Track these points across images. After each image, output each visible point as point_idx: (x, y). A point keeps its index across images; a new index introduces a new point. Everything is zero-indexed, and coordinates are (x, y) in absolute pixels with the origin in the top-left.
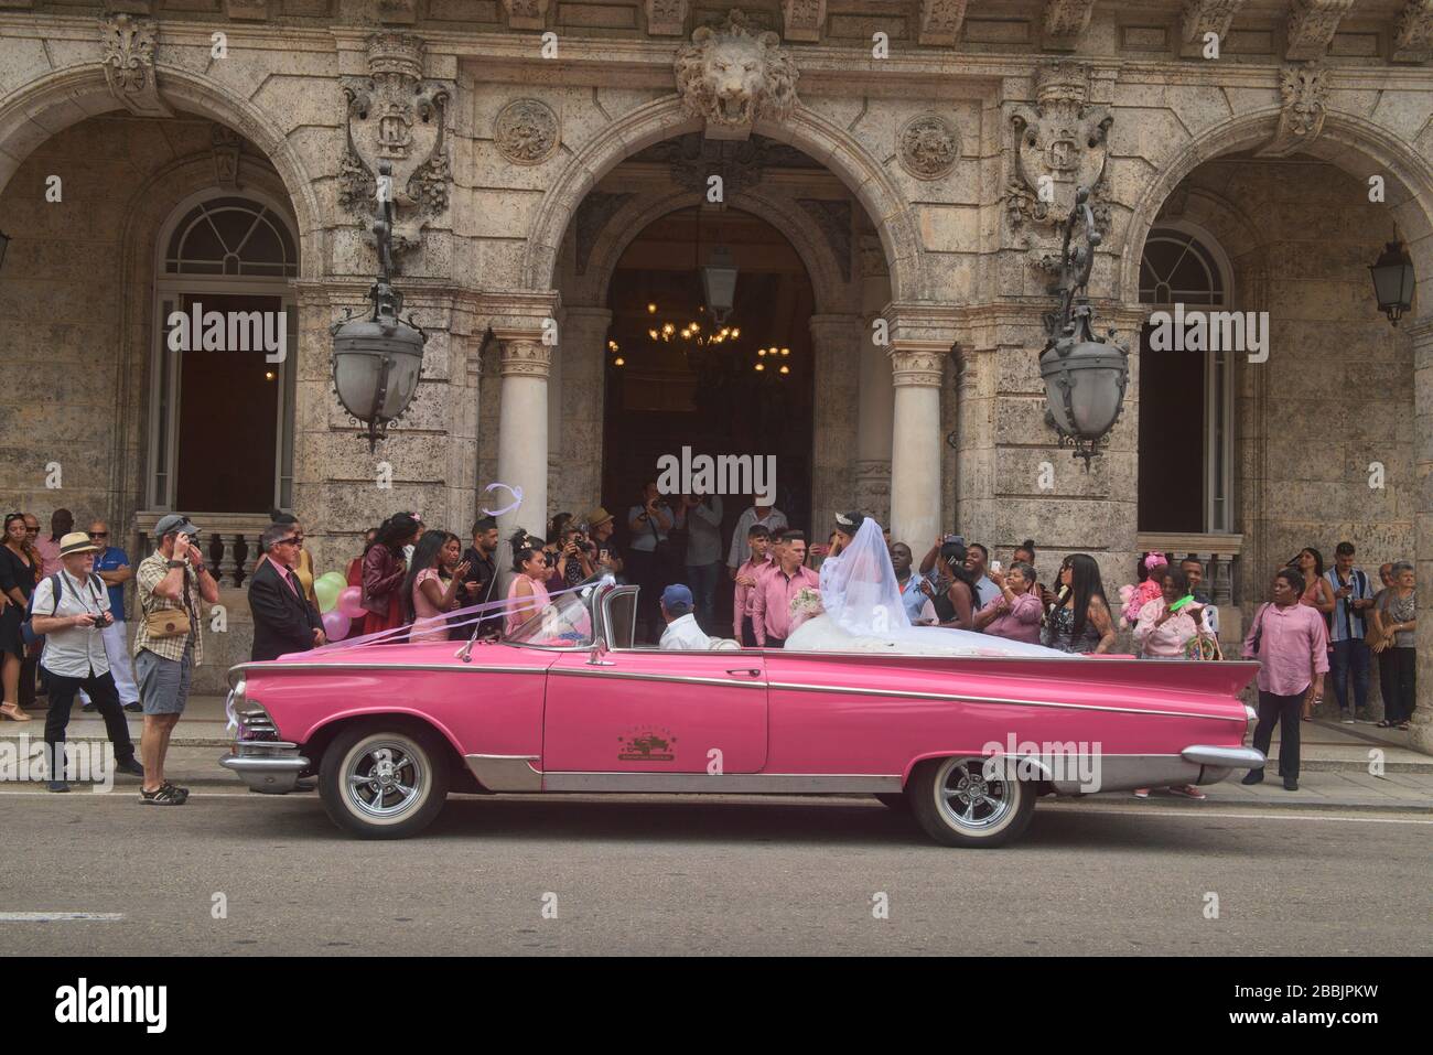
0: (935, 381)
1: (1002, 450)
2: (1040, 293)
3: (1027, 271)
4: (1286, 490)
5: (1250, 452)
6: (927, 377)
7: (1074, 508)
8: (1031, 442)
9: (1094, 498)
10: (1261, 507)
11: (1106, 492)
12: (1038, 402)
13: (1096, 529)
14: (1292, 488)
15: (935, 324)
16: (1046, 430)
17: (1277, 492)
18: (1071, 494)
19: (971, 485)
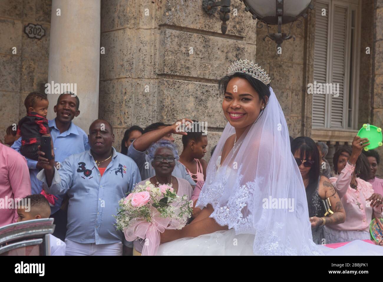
8: (191, 26)
19: (131, 64)
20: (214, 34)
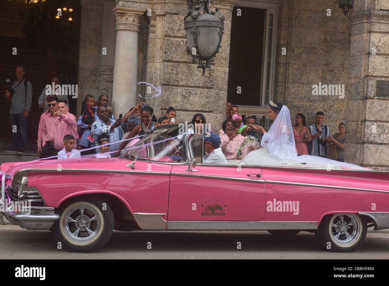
0: (136, 28)
1: (166, 63)
4: (296, 88)
5: (281, 70)
6: (132, 26)
7: (198, 92)
8: (180, 60)
9: (208, 88)
10: (285, 95)
11: (213, 85)
12: (184, 41)
13: (208, 102)
14: (299, 87)
15: (137, 1)
16: (187, 54)
17: (293, 88)
18: (197, 86)
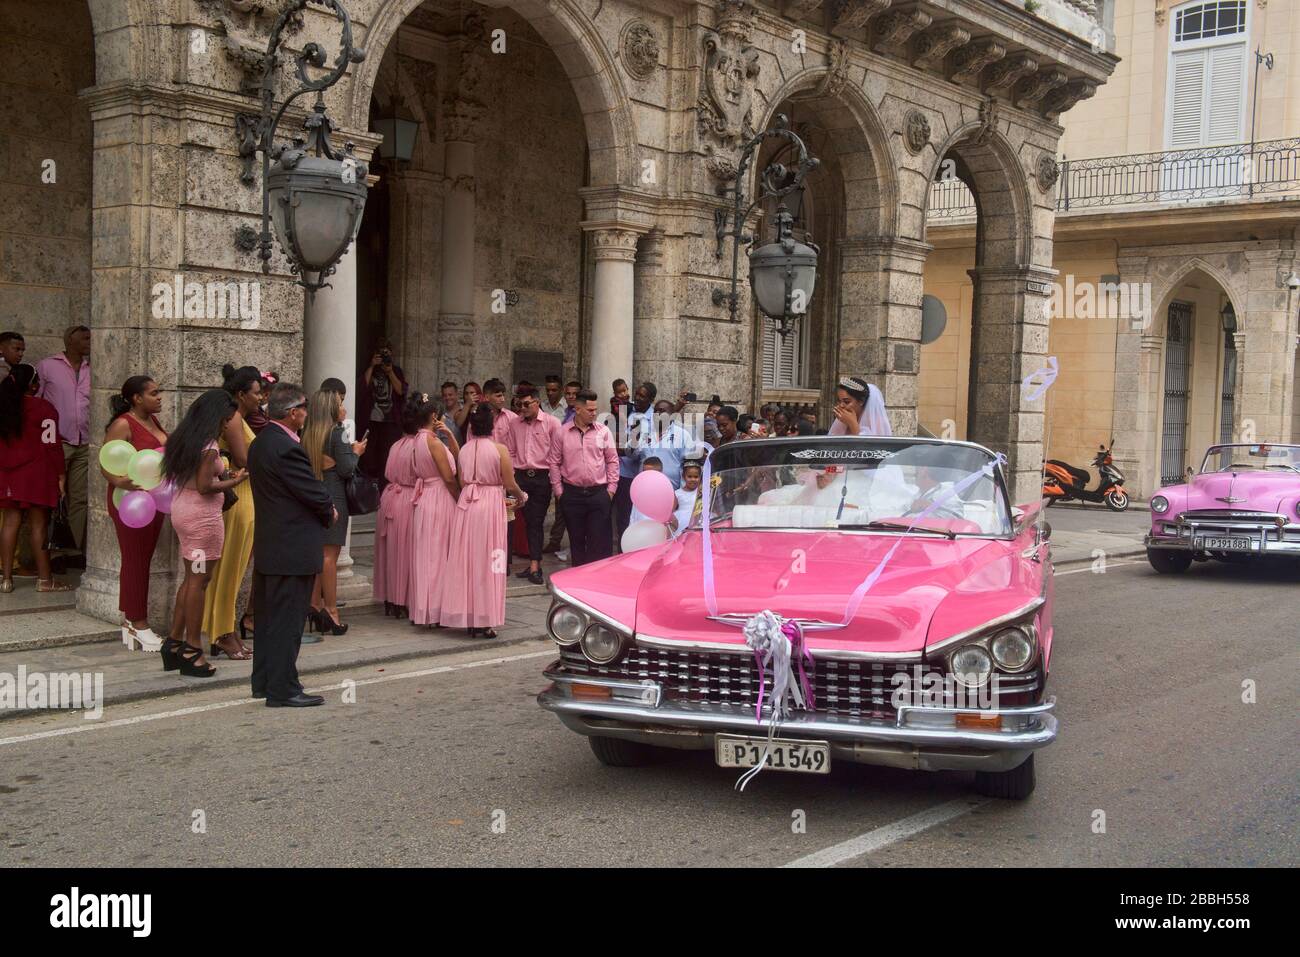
0: (632, 257)
2: (713, 192)
3: (706, 172)
6: (628, 254)
7: (725, 370)
8: (704, 316)
9: (734, 362)
11: (739, 358)
12: (709, 283)
13: (736, 387)
15: (639, 208)
16: (712, 306)
18: (724, 359)
19: (656, 349)
20: (721, 320)
